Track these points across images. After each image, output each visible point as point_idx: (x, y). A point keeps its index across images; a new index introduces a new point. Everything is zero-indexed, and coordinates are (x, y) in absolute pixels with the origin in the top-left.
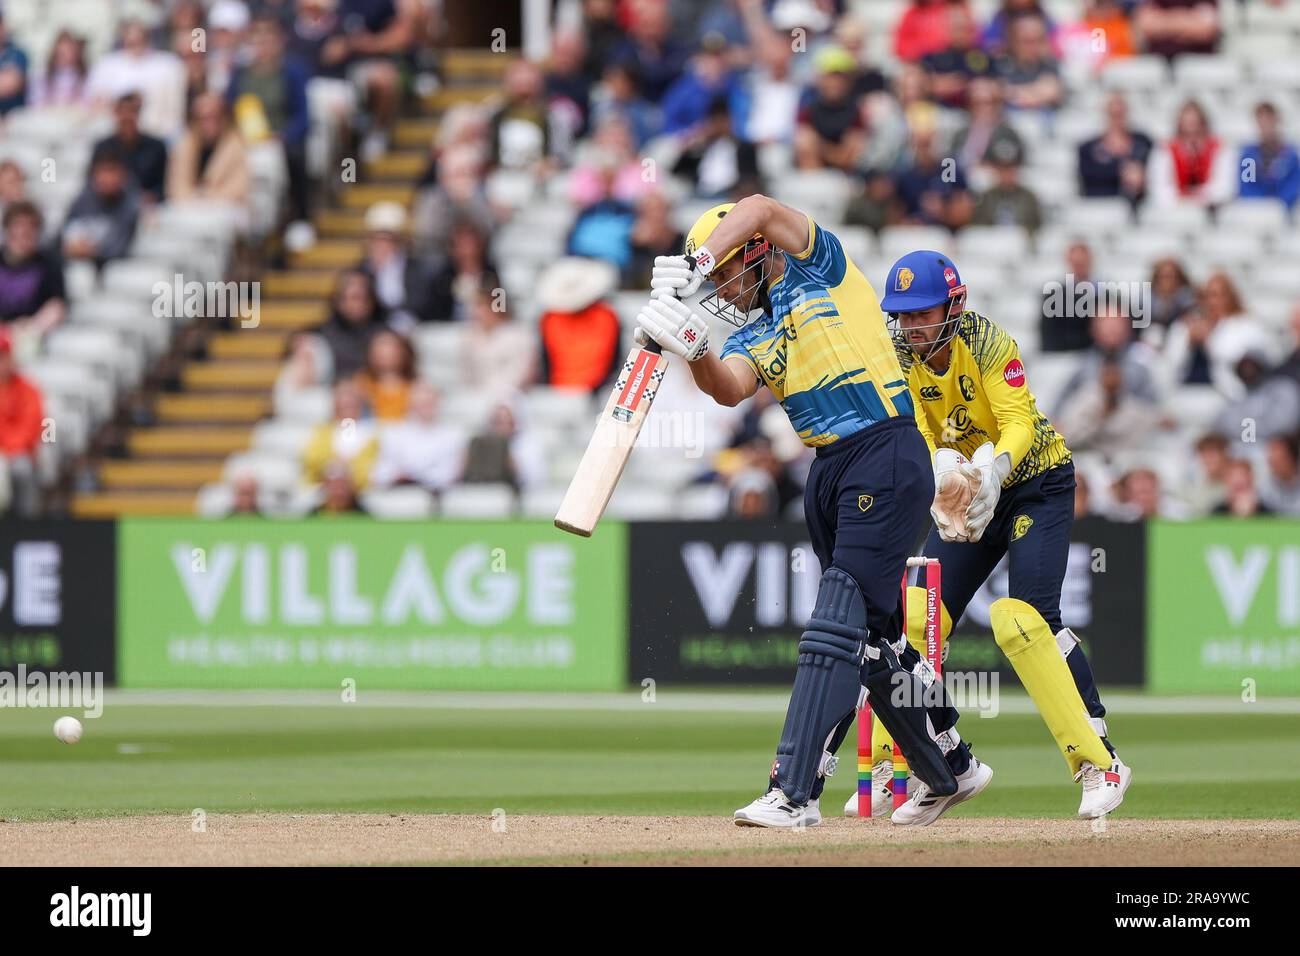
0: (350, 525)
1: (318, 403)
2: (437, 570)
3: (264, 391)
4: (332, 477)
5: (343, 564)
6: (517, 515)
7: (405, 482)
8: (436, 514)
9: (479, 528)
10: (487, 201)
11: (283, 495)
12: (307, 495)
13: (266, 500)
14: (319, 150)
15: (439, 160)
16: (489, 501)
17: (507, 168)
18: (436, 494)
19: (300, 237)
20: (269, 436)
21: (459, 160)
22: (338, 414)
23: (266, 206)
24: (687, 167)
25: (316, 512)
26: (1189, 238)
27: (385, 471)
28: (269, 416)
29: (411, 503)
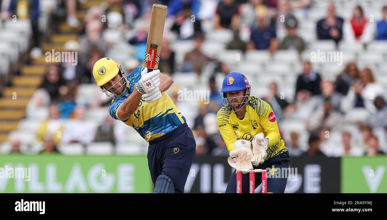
0: (54, 157)
1: (43, 113)
2: (85, 174)
3: (23, 109)
4: (46, 139)
5: (51, 171)
6: (114, 154)
7: (74, 142)
8: (85, 153)
9: (99, 158)
10: (103, 41)
11: (29, 146)
12: (38, 146)
13: (23, 148)
14: (43, 22)
15: (87, 26)
16: (104, 148)
17: (110, 29)
18: (85, 146)
19: (36, 53)
20: (25, 125)
21: (93, 26)
22: (51, 117)
23: (24, 42)
24: (176, 28)
25: (41, 152)
26: (357, 55)
27: (67, 138)
28: (25, 117)
29: (76, 149)
